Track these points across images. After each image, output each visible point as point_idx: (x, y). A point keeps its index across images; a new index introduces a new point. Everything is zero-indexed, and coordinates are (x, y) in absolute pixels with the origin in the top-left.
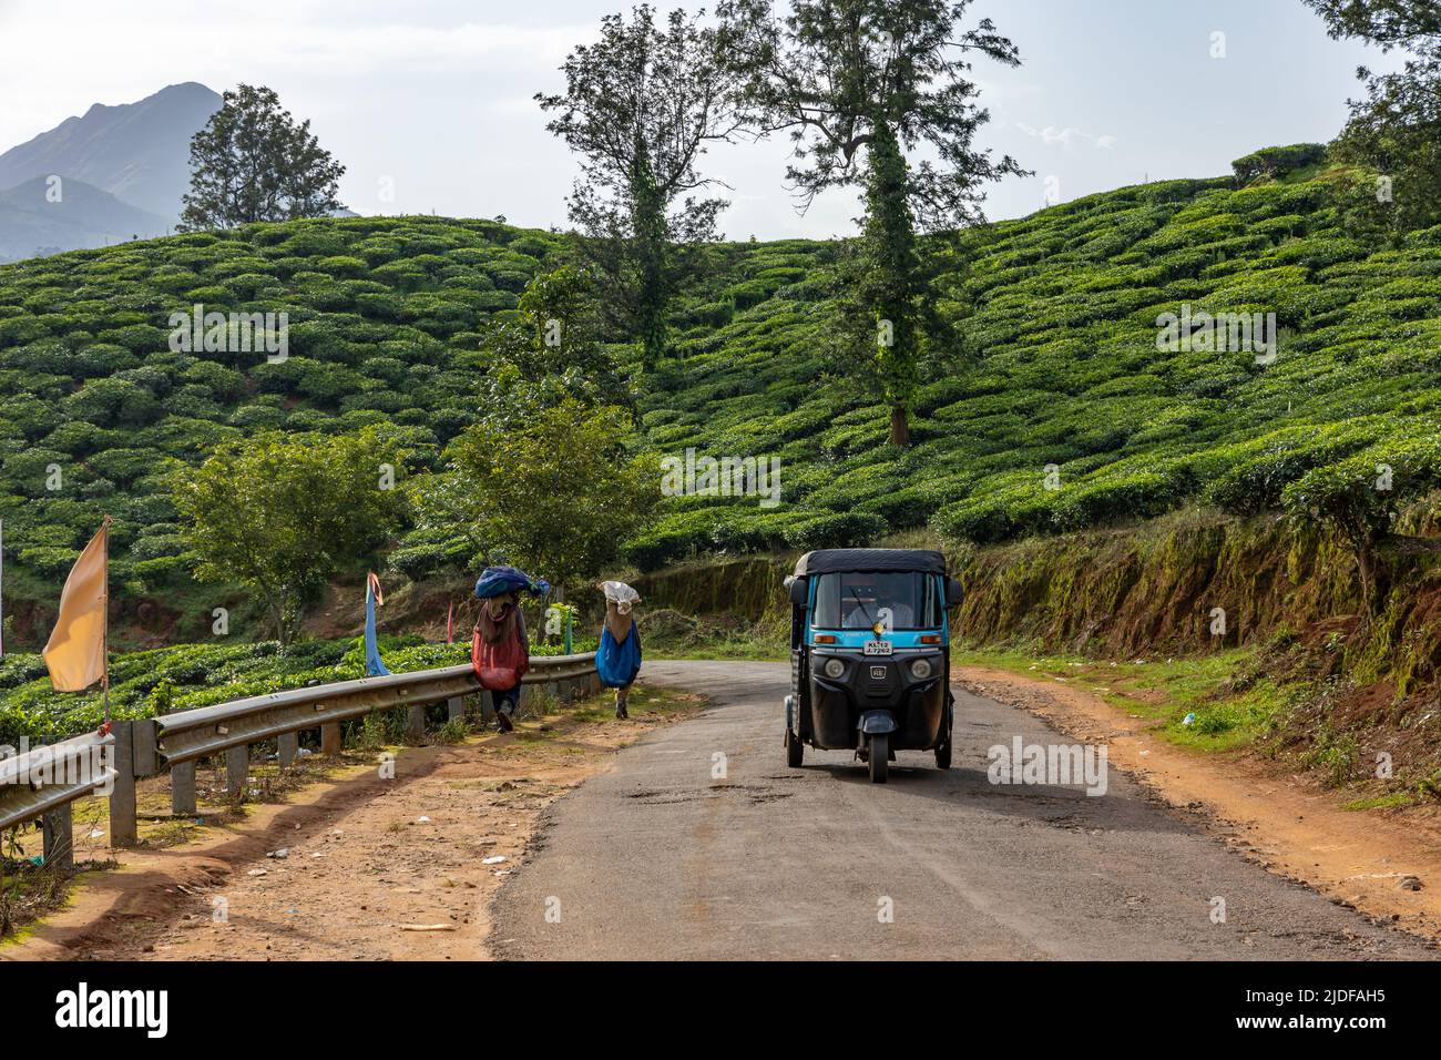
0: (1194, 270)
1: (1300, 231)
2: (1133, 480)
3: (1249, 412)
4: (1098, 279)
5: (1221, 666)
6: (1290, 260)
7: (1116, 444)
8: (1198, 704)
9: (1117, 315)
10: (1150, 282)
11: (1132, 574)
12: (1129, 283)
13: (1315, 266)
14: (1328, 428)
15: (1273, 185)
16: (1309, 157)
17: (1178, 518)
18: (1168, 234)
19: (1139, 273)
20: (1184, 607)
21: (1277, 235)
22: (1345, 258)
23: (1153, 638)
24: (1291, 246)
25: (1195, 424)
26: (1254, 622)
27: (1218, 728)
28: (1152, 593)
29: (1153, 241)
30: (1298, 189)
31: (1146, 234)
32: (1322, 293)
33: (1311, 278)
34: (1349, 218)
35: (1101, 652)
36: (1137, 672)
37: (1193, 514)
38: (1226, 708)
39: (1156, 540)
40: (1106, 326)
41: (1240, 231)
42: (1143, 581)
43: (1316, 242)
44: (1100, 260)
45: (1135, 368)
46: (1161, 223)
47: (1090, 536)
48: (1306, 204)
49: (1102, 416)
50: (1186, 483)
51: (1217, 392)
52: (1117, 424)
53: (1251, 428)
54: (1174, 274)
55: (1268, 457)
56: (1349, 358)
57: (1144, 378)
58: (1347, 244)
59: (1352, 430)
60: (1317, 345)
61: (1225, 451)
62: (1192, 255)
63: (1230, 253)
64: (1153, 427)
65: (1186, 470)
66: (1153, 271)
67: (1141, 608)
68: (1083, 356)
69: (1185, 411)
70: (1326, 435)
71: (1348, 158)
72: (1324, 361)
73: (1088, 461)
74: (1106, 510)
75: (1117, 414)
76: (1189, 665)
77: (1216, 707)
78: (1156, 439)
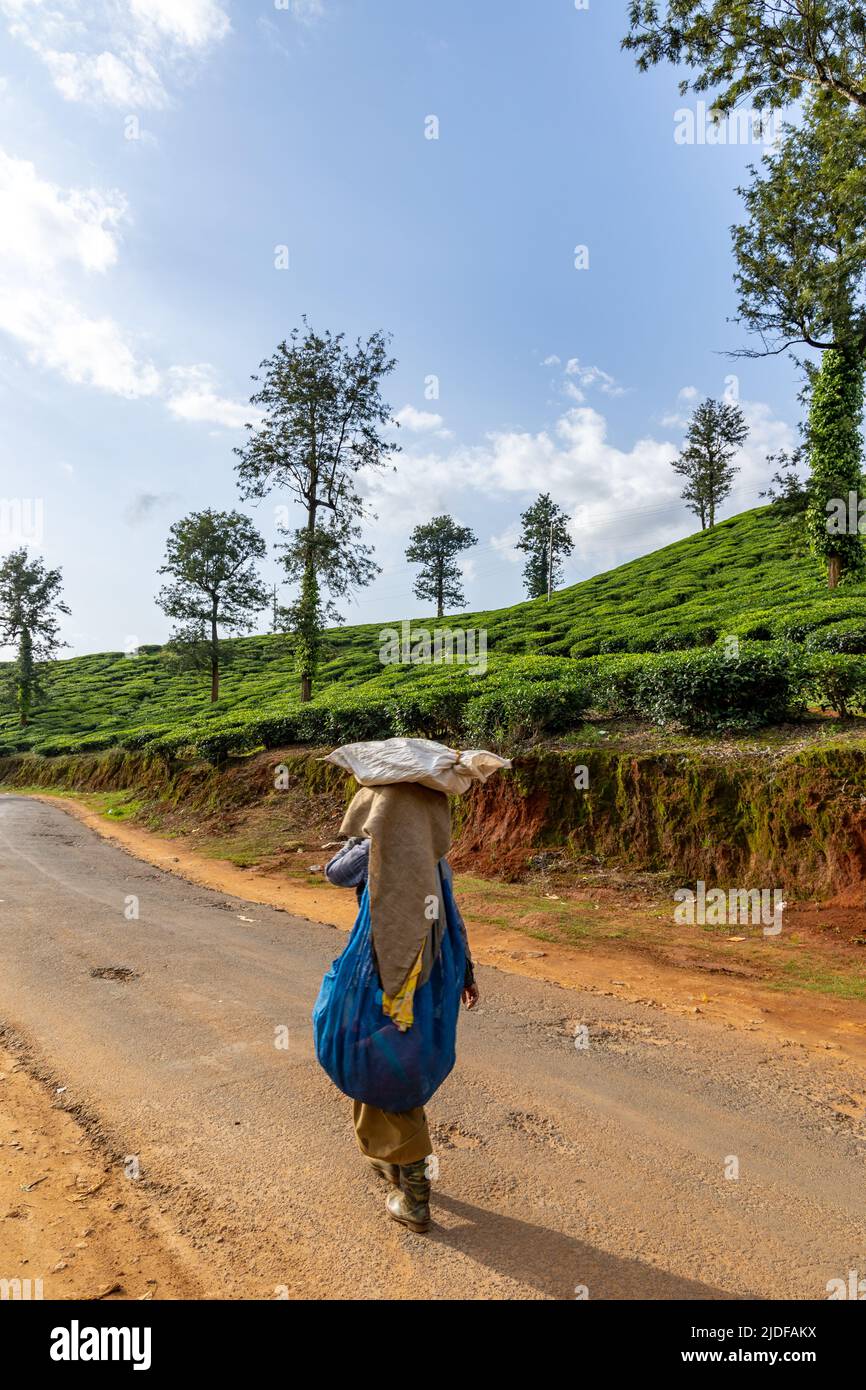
0: (121, 678)
1: (153, 669)
2: (97, 739)
3: (134, 720)
4: (91, 679)
5: (121, 795)
6: (150, 677)
7: (93, 728)
8: (114, 807)
9: (97, 690)
10: (107, 681)
11: (95, 767)
12: (100, 681)
13: (156, 680)
14: (159, 726)
15: (146, 656)
16: (157, 649)
17: (111, 751)
18: (113, 668)
19: (104, 678)
20: (110, 777)
21: (146, 670)
22: (166, 678)
23: (100, 786)
24: (150, 673)
25: (118, 723)
26: (132, 782)
27: (120, 814)
28: (101, 773)
29: (108, 669)
30: (153, 657)
31: (106, 667)
32: (158, 687)
33: (155, 683)
34: (167, 667)
35: (83, 790)
36: (95, 797)
37: (116, 750)
38: (122, 808)
39: (103, 757)
40: (92, 693)
41: (135, 668)
42: (99, 770)
43: (158, 673)
44: (92, 673)
45: (100, 706)
46: (111, 664)
47: (83, 755)
48: (155, 662)
49: (88, 720)
50: (114, 740)
51: (125, 714)
52: (94, 722)
53: (134, 725)
54: (114, 679)
55: (139, 734)
56: (165, 706)
57: (102, 709)
58: (166, 674)
59: (164, 727)
60: (155, 702)
61: (126, 732)
62: (121, 674)
63: (132, 674)
64: (105, 723)
65: (114, 737)
66: (108, 678)
67: (97, 777)
68: (84, 701)
69: (115, 719)
70: (156, 728)
71: (168, 650)
72: (157, 706)
73: (83, 733)
74: (88, 748)
75: (94, 719)
76: (111, 795)
77: (119, 808)
78: (106, 727)
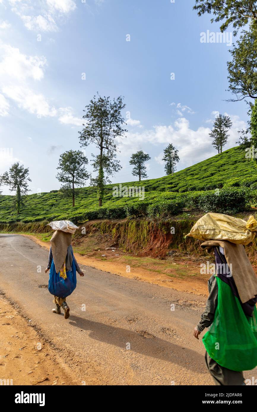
0: (46, 200)
1: (55, 197)
2: (40, 218)
3: (50, 212)
4: (38, 200)
5: (47, 234)
6: (55, 200)
7: (38, 215)
8: (45, 238)
9: (39, 203)
10: (42, 201)
11: (39, 226)
12: (40, 201)
13: (57, 200)
14: (57, 214)
15: (53, 193)
16: (56, 191)
17: (44, 221)
18: (44, 197)
20: (44, 229)
21: (53, 198)
22: (59, 200)
23: (41, 232)
24: (55, 198)
25: (45, 213)
26: (50, 230)
27: (46, 240)
28: (41, 228)
29: (43, 197)
30: (55, 194)
31: (42, 197)
32: (57, 203)
33: (56, 201)
34: (60, 196)
35: (36, 233)
36: (39, 235)
37: (45, 221)
38: (47, 238)
39: (41, 223)
40: (38, 204)
41: (50, 197)
42: (40, 227)
43: (57, 198)
44: (38, 199)
45: (40, 208)
46: (43, 196)
47: (36, 223)
48: (56, 195)
49: (37, 212)
50: (45, 218)
51: (48, 210)
52: (39, 213)
53: (50, 214)
54: (44, 200)
55: (52, 216)
56: (59, 208)
57: (41, 209)
58: (59, 199)
59: (59, 214)
60: (56, 207)
61: (48, 216)
62: (46, 199)
63: (49, 199)
64: (42, 213)
65: (45, 217)
66: (42, 200)
67: (40, 229)
68: (36, 207)
69: (45, 212)
71: (60, 192)
72: (57, 208)
73: (36, 216)
74: (37, 220)
75: (39, 212)
76: (44, 234)
77: (46, 238)
78: (42, 214)
